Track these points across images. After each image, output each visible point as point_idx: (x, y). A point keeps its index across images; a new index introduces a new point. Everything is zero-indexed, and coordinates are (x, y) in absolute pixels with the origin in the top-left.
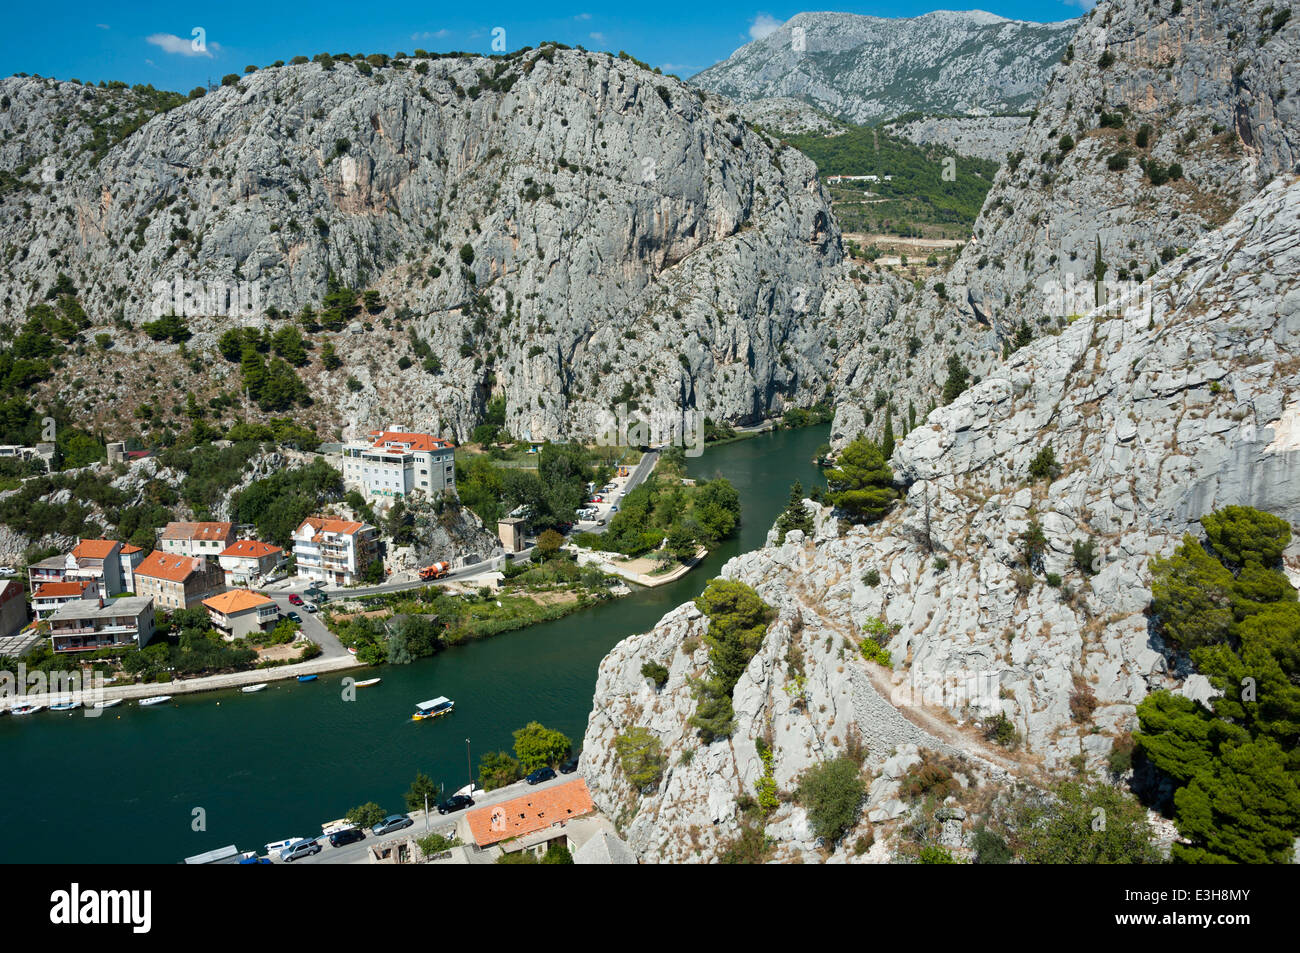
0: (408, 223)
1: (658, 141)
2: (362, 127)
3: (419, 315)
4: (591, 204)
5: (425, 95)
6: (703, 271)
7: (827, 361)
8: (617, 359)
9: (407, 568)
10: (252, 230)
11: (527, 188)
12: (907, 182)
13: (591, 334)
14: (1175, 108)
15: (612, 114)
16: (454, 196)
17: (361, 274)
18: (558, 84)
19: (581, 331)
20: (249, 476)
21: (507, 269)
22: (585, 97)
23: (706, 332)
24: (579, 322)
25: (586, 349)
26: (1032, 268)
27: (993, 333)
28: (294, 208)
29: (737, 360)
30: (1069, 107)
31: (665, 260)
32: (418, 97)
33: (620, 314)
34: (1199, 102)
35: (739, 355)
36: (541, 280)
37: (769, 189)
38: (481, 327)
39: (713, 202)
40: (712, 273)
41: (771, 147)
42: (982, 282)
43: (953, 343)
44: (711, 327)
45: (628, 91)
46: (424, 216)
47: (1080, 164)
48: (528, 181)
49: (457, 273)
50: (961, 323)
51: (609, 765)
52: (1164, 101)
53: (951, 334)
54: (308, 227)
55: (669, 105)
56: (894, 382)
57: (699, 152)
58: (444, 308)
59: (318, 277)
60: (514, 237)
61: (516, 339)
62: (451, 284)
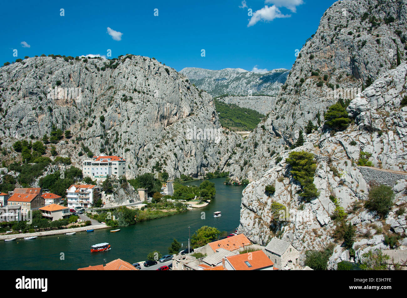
0: (79, 110)
1: (165, 85)
2: (66, 77)
3: (85, 139)
4: (145, 103)
5: (87, 69)
6: (180, 127)
7: (218, 158)
8: (154, 154)
9: (111, 202)
10: (26, 109)
11: (123, 98)
12: (225, 115)
13: (145, 146)
14: (334, 70)
15: (151, 76)
16: (96, 101)
17: (63, 126)
18: (134, 66)
19: (142, 144)
20: (46, 173)
21: (116, 124)
22: (142, 70)
23: (182, 146)
24: (141, 141)
25: (143, 150)
26: (295, 117)
27: (282, 139)
28: (41, 102)
29: (192, 156)
30: (301, 70)
31: (168, 123)
32: (84, 70)
33: (154, 139)
34: (341, 67)
35: (192, 154)
36: (128, 127)
37: (198, 103)
38: (107, 143)
39: (182, 105)
40: (183, 127)
41: (198, 91)
42: (278, 123)
43: (269, 143)
44: (183, 145)
45: (156, 69)
46: (85, 108)
47: (308, 85)
48: (124, 96)
49: (99, 124)
50: (271, 137)
51: (256, 225)
52: (330, 68)
53: (268, 141)
54: (46, 109)
55: (169, 74)
56: (250, 157)
57: (178, 90)
58: (94, 136)
59: (49, 126)
60: (119, 113)
61: (120, 146)
62: (97, 129)
